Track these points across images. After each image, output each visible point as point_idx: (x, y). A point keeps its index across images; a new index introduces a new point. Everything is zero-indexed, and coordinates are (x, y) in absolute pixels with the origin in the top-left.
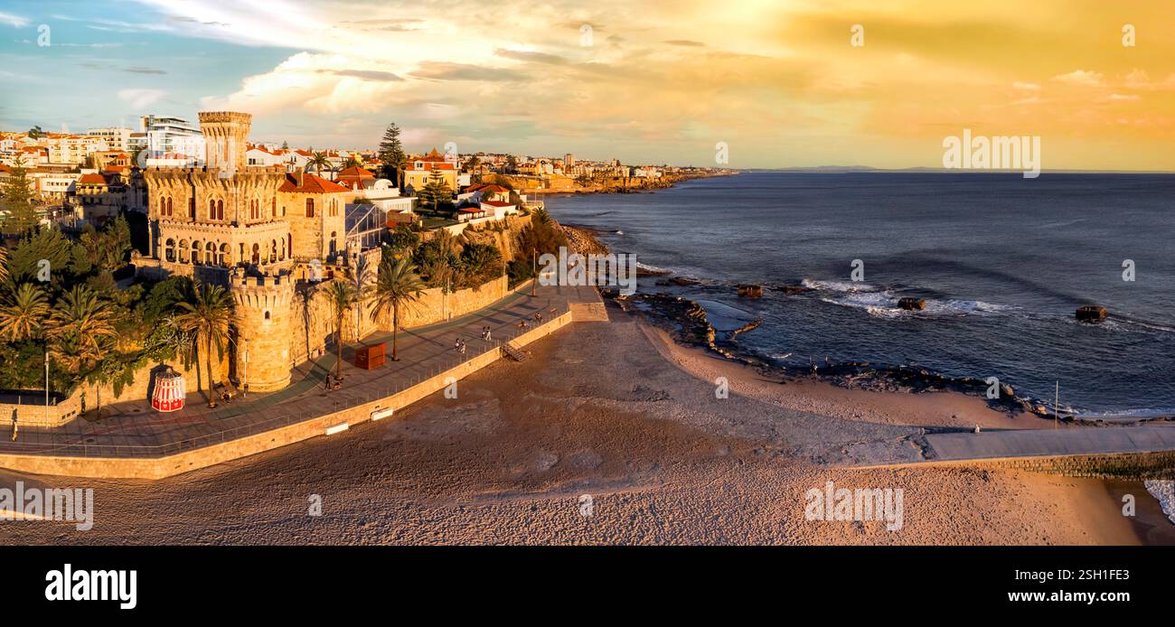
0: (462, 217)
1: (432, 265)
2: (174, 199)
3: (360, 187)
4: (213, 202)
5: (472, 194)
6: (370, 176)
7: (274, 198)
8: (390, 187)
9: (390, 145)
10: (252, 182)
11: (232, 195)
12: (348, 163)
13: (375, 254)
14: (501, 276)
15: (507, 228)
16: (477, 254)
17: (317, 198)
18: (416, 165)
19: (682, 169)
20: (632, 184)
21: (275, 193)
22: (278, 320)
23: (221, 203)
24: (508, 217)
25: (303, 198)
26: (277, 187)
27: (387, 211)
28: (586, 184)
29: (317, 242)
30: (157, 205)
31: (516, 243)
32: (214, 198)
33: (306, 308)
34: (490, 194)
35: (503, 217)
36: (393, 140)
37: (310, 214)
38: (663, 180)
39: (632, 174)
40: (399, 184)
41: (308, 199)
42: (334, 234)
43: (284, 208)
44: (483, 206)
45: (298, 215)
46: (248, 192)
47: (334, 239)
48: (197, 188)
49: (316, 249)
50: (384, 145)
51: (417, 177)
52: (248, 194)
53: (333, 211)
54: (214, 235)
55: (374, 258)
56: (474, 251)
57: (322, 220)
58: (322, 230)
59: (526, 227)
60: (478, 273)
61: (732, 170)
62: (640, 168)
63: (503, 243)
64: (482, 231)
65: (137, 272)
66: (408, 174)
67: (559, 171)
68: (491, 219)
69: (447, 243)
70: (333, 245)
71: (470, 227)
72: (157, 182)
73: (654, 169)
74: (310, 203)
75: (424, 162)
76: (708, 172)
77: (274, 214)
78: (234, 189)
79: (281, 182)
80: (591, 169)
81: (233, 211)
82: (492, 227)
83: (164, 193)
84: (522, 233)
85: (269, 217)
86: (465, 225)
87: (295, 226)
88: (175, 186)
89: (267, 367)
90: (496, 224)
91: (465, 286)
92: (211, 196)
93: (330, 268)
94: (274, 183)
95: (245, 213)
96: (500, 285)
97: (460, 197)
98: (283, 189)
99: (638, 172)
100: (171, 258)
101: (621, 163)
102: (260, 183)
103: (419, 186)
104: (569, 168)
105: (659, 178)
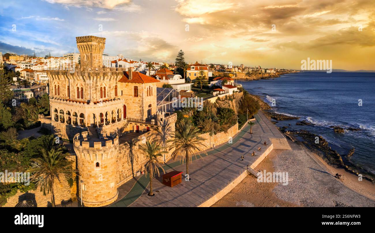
0: (215, 93)
1: (204, 121)
2: (60, 86)
3: (167, 79)
4: (78, 88)
5: (216, 82)
6: (171, 73)
7: (116, 86)
8: (180, 78)
9: (180, 59)
10: (100, 77)
11: (88, 85)
12: (162, 67)
13: (173, 117)
14: (235, 123)
15: (234, 98)
16: (224, 113)
17: (140, 86)
18: (191, 68)
19: (281, 70)
20: (266, 76)
21: (117, 83)
22: (106, 167)
23: (82, 89)
24: (234, 93)
25: (132, 86)
26: (118, 80)
27: (179, 91)
28: (250, 75)
29: (140, 111)
30: (53, 89)
31: (238, 105)
32: (78, 86)
33: (131, 151)
34: (225, 81)
35: (232, 93)
36: (181, 57)
37: (136, 95)
38: (276, 74)
39: (265, 72)
40: (185, 77)
41: (134, 86)
42: (150, 106)
43: (122, 91)
44: (223, 88)
45: (130, 95)
46: (98, 82)
47: (150, 108)
48: (70, 80)
49: (140, 114)
50: (177, 59)
51: (192, 73)
52: (98, 84)
53: (149, 93)
54: (76, 108)
55: (173, 119)
56: (222, 111)
57: (143, 98)
58: (143, 104)
59: (241, 98)
60: (226, 124)
61: (297, 71)
62: (268, 70)
63: (233, 106)
64: (224, 100)
65: (41, 125)
66: (188, 71)
67: (240, 71)
68: (227, 94)
69: (210, 108)
70: (149, 112)
71: (219, 99)
72: (53, 77)
73: (273, 70)
74: (136, 89)
75: (195, 67)
76: (289, 71)
77: (116, 95)
78: (89, 81)
79: (120, 77)
80: (251, 70)
81: (88, 94)
82: (228, 98)
83: (56, 83)
84: (240, 101)
85: (113, 96)
86: (216, 98)
87: (128, 102)
88: (60, 79)
89: (99, 194)
90: (230, 97)
91: (220, 131)
92: (77, 85)
93: (147, 126)
94: (115, 77)
95: (97, 95)
96: (235, 128)
97: (212, 83)
98: (121, 81)
99: (268, 71)
100: (56, 120)
101: (261, 68)
102: (106, 77)
103: (193, 78)
104: (243, 70)
105: (275, 73)
